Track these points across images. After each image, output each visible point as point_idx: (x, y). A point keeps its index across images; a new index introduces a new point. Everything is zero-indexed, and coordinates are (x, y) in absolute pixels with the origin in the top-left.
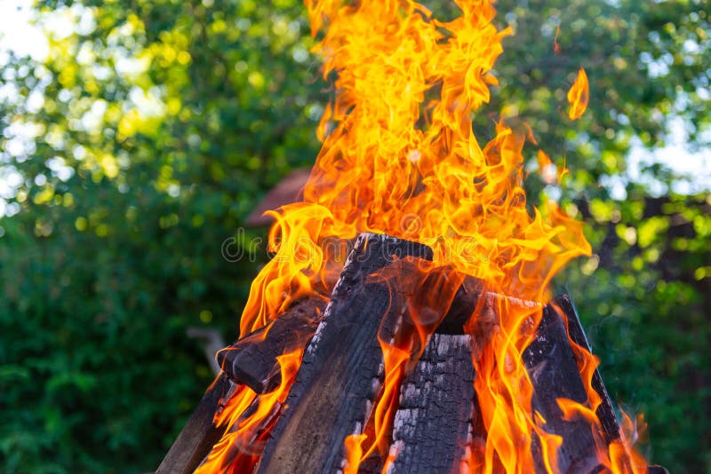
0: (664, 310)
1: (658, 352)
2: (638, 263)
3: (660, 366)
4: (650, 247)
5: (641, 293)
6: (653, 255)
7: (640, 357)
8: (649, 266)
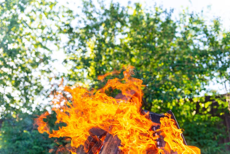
0: (213, 123)
1: (212, 134)
2: (205, 112)
3: (213, 137)
4: (208, 108)
5: (207, 119)
6: (209, 110)
7: (208, 135)
8: (208, 113)
